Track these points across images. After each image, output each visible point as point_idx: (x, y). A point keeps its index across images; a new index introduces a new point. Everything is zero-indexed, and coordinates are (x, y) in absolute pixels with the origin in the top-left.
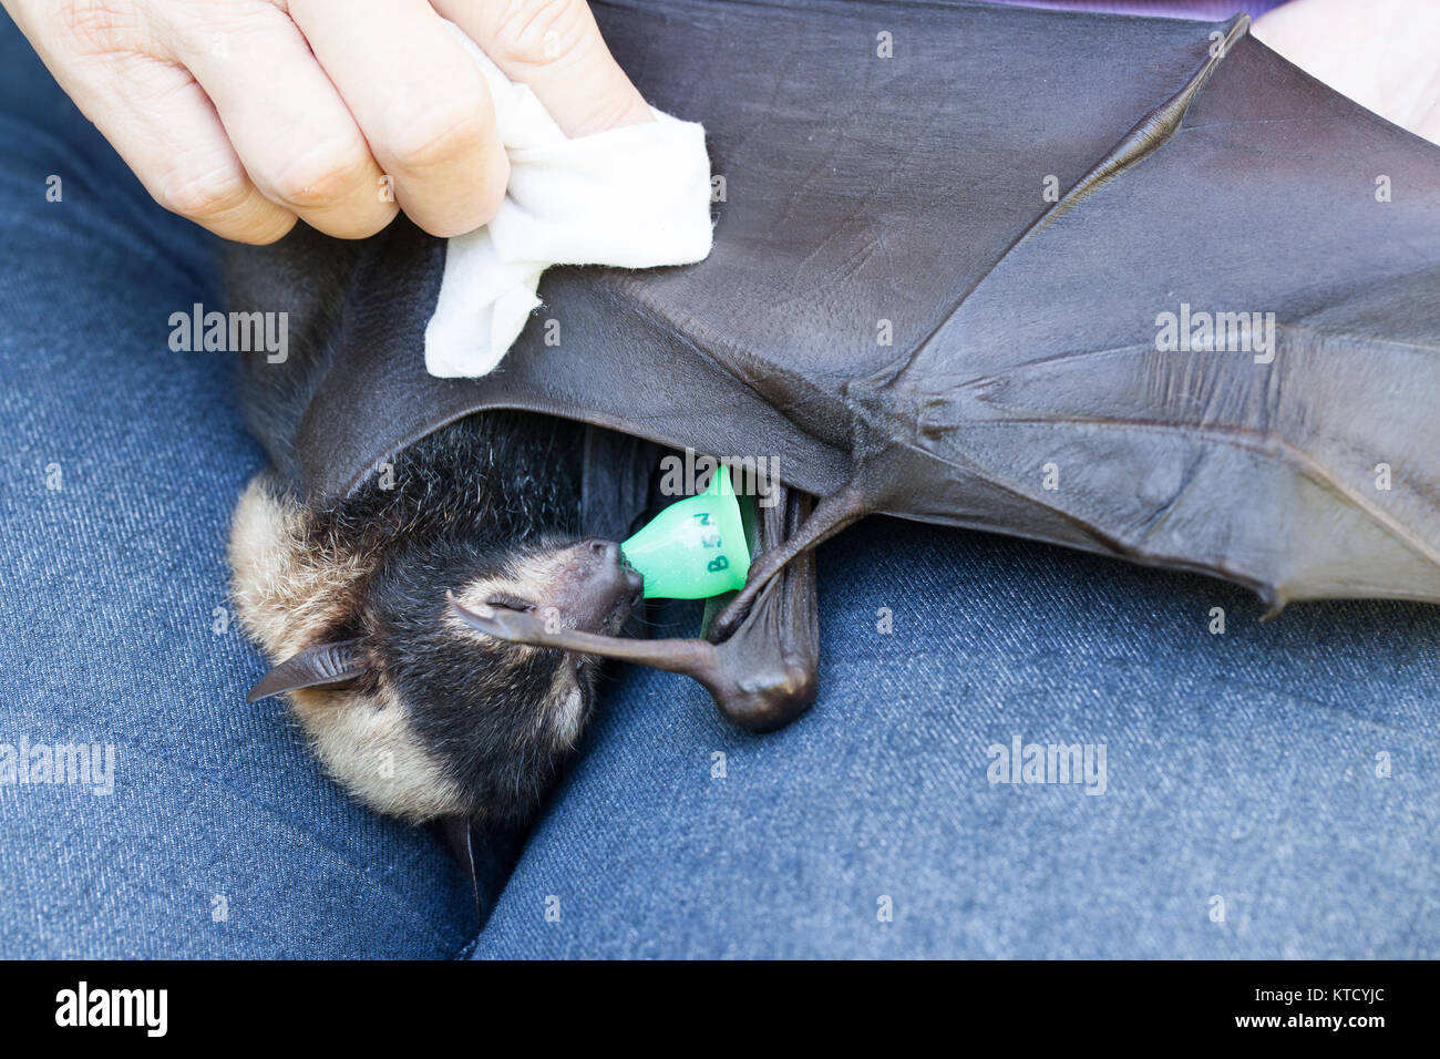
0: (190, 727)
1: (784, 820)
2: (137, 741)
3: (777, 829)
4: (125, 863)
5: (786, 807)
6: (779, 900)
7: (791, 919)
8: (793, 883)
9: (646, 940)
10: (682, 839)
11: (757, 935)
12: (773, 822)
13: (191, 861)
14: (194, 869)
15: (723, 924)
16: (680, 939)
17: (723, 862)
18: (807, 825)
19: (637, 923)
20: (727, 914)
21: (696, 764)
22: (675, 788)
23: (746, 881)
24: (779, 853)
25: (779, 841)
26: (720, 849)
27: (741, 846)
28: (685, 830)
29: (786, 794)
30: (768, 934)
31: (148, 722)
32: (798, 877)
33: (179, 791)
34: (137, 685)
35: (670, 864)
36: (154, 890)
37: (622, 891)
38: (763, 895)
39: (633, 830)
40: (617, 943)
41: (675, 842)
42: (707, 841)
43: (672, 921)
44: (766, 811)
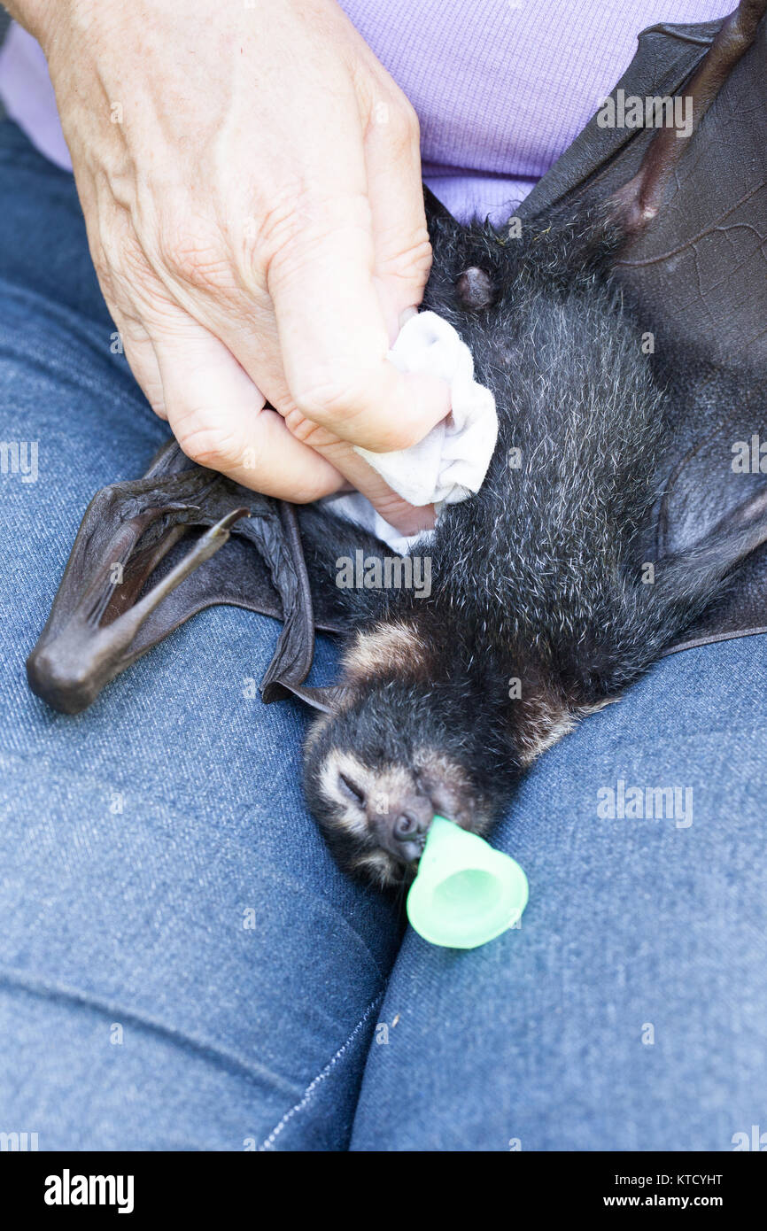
0: (212, 792)
1: (671, 850)
2: (174, 803)
3: (667, 857)
4: (174, 900)
5: (671, 840)
6: (678, 909)
7: (689, 924)
8: (688, 897)
9: (568, 943)
10: (585, 866)
11: (664, 936)
12: (661, 852)
13: (221, 901)
14: (223, 907)
15: (633, 929)
16: (598, 941)
17: (625, 882)
18: (691, 853)
19: (557, 930)
20: (636, 920)
21: (585, 811)
22: (571, 829)
23: (647, 896)
24: (672, 874)
25: (669, 866)
26: (620, 873)
27: (638, 870)
28: (587, 860)
29: (669, 831)
30: (673, 934)
31: (181, 787)
32: (691, 891)
33: (208, 844)
34: (169, 758)
35: (578, 886)
36: (196, 924)
37: (539, 907)
38: (663, 906)
39: (539, 862)
40: (543, 946)
41: (579, 869)
42: (607, 867)
43: (589, 929)
44: (654, 843)
